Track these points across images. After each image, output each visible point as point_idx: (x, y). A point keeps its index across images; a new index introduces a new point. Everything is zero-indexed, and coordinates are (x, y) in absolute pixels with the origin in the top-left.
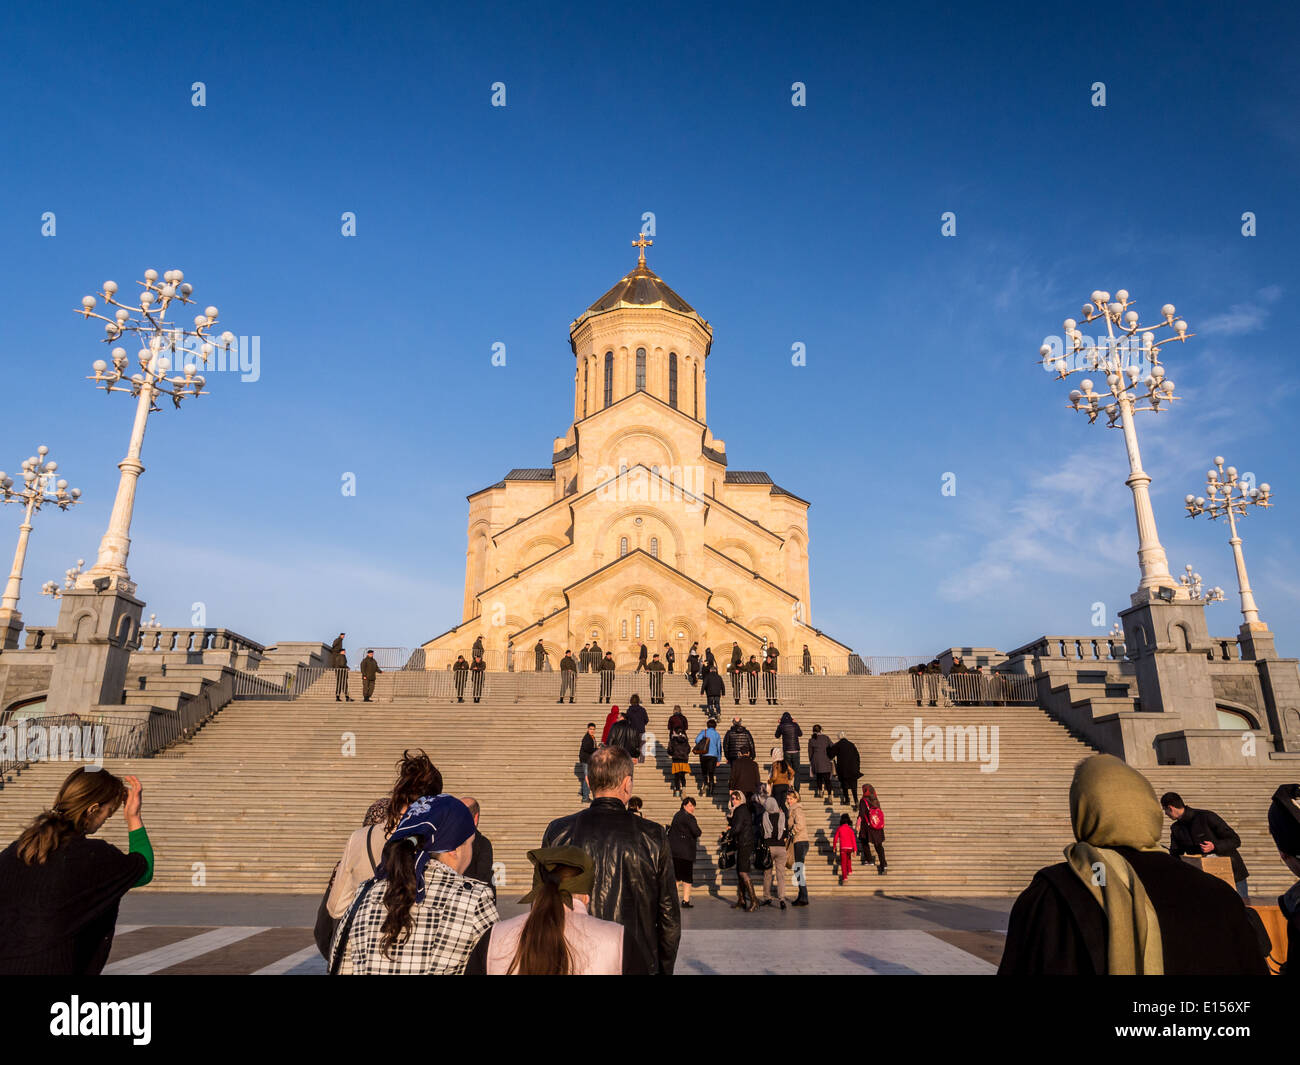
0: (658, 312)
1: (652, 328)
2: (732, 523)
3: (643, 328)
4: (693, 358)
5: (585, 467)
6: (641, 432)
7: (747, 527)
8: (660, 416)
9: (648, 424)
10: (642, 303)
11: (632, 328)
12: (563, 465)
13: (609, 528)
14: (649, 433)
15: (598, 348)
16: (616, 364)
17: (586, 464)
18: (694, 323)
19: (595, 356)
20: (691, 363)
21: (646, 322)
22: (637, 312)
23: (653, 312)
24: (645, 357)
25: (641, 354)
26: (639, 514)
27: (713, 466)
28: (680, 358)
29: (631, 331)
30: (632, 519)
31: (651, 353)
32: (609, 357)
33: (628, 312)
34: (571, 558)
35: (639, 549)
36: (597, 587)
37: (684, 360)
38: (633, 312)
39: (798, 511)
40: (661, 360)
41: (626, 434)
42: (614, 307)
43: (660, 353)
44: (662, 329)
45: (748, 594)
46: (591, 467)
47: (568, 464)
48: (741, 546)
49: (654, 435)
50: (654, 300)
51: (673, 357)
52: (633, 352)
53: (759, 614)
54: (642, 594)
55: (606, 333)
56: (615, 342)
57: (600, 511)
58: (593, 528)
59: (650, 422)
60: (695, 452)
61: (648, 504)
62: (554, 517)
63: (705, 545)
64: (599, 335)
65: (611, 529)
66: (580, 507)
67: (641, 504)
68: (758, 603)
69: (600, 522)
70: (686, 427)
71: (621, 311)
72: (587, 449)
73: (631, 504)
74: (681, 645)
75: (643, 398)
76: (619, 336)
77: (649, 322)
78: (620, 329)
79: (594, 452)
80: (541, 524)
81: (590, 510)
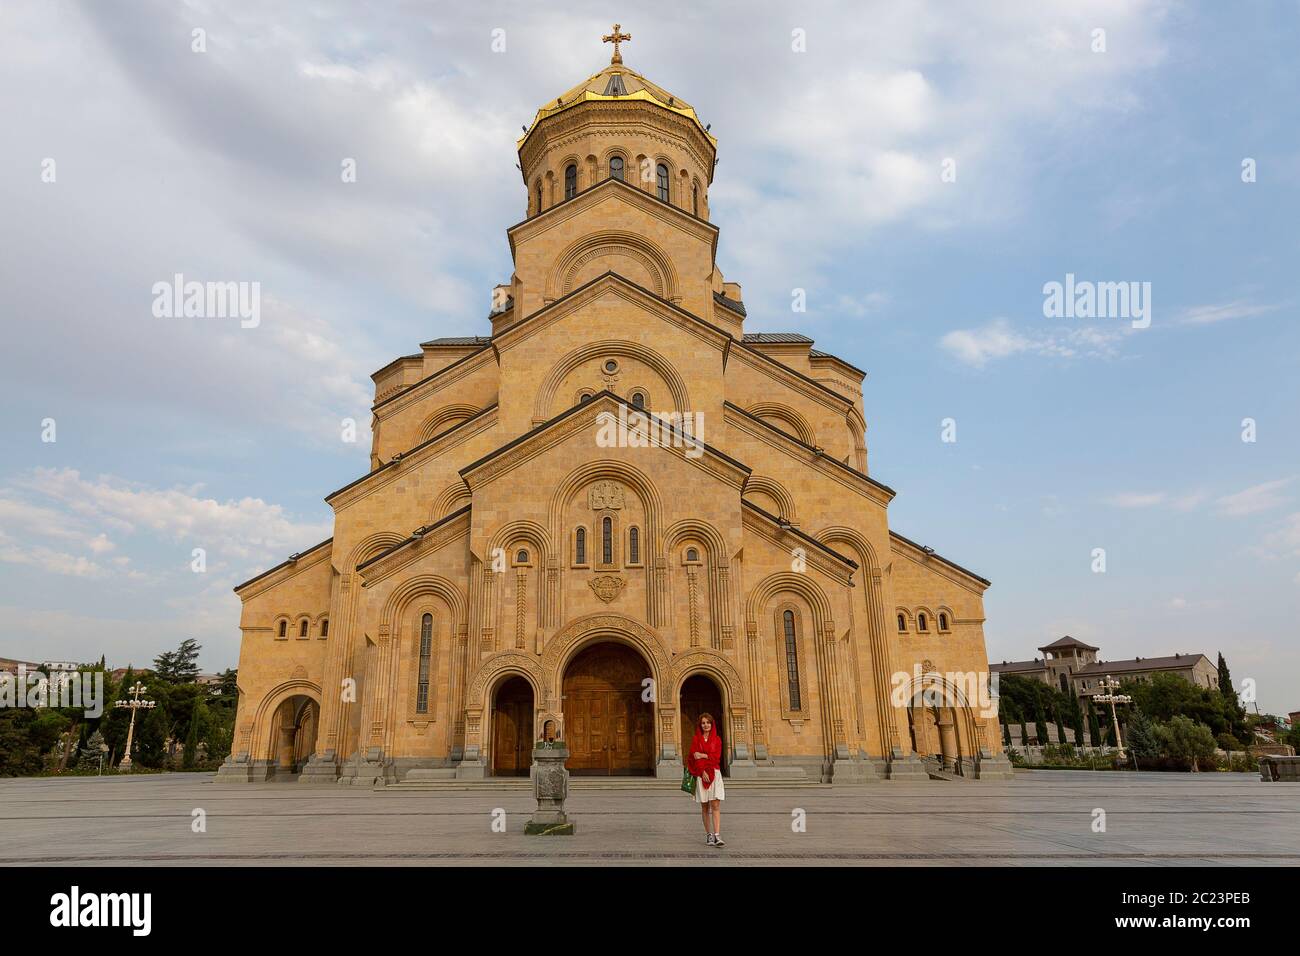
0: (635, 106)
1: (631, 129)
2: (766, 378)
3: (619, 129)
4: (691, 177)
5: (525, 296)
6: (613, 241)
7: (791, 385)
9: (629, 229)
10: (615, 94)
11: (601, 129)
13: (560, 380)
14: (627, 241)
15: (556, 161)
16: (581, 180)
17: (527, 291)
18: (690, 125)
19: (551, 172)
20: (688, 181)
21: (622, 122)
22: (610, 106)
23: (632, 106)
24: (621, 168)
25: (617, 163)
26: (611, 354)
28: (674, 173)
29: (601, 133)
30: (599, 363)
31: (630, 161)
32: (571, 171)
33: (596, 107)
35: (605, 393)
36: (527, 466)
37: (679, 176)
38: (604, 106)
39: (850, 383)
41: (591, 244)
43: (643, 164)
44: (646, 131)
45: (806, 486)
46: (535, 295)
48: (782, 414)
51: (663, 170)
52: (603, 161)
53: (825, 522)
54: (615, 478)
55: (565, 139)
56: (578, 150)
57: (544, 350)
58: (533, 380)
59: (629, 224)
60: (702, 269)
61: (626, 337)
62: (476, 375)
63: (726, 403)
64: (556, 143)
65: (565, 381)
66: (509, 346)
67: (613, 338)
68: (823, 502)
69: (543, 369)
70: (686, 231)
71: (588, 107)
72: (528, 268)
73: (595, 338)
74: (692, 578)
75: (616, 189)
76: (584, 141)
77: (627, 120)
78: (586, 131)
79: (540, 272)
80: (454, 387)
81: (526, 350)
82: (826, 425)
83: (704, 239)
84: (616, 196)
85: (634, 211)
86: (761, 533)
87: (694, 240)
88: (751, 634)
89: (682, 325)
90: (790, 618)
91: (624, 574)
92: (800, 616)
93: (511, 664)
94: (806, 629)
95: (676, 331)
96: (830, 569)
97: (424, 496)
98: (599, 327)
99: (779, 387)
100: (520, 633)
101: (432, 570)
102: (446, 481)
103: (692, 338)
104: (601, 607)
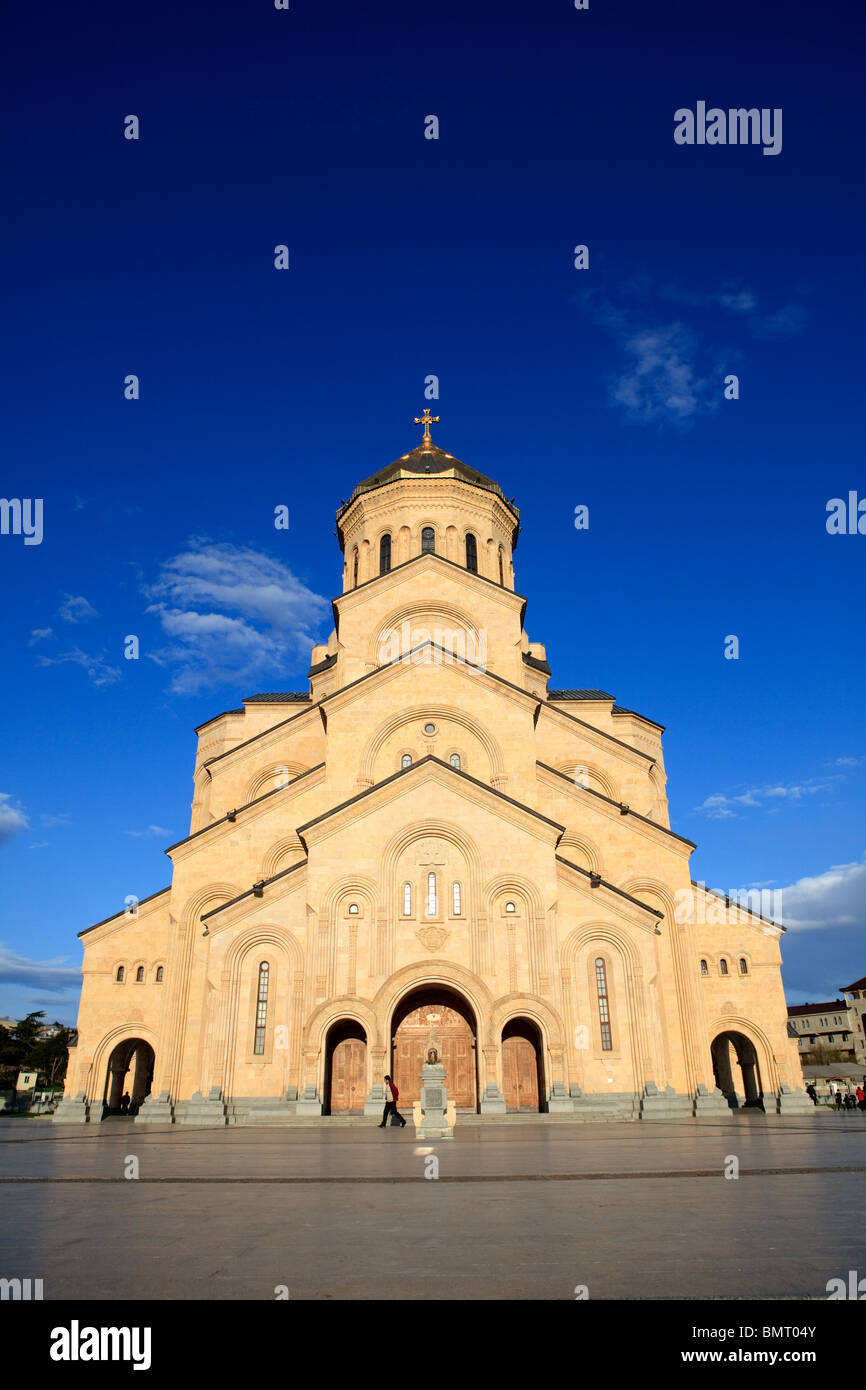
0: (448, 482)
1: (442, 503)
2: (572, 737)
3: (430, 503)
4: (497, 544)
6: (430, 610)
7: (595, 743)
8: (457, 587)
9: (444, 598)
10: (428, 472)
11: (415, 503)
12: (322, 678)
13: (383, 741)
14: (441, 611)
15: (372, 532)
16: (394, 548)
17: (349, 656)
18: (496, 498)
19: (367, 541)
20: (494, 548)
21: (433, 495)
22: (422, 482)
23: (443, 482)
24: (433, 538)
25: (428, 534)
26: (430, 718)
27: (531, 674)
28: (480, 542)
29: (414, 507)
30: (420, 725)
31: (440, 532)
32: (386, 542)
33: (411, 483)
34: (320, 788)
35: (430, 757)
36: (358, 825)
37: (486, 544)
38: (416, 483)
39: (650, 737)
40: (454, 542)
41: (408, 613)
42: (392, 479)
43: (454, 534)
44: (456, 504)
45: (612, 839)
46: (357, 660)
47: (329, 675)
49: (450, 613)
50: (445, 469)
51: (471, 540)
52: (417, 532)
53: (632, 873)
54: (439, 836)
55: (381, 512)
56: (393, 522)
57: (367, 713)
58: (357, 740)
59: (443, 594)
60: (512, 635)
61: (444, 701)
62: (301, 734)
63: (538, 763)
64: (372, 515)
65: (386, 742)
66: (336, 709)
67: (432, 702)
68: (629, 855)
69: (367, 731)
70: (498, 601)
71: (402, 482)
72: (351, 635)
73: (416, 702)
74: (511, 928)
75: (432, 563)
76: (399, 513)
77: (438, 495)
78: (400, 505)
79: (362, 638)
80: (280, 745)
81: (351, 713)
82: (629, 781)
83: (513, 608)
84: (433, 569)
85: (449, 583)
86: (574, 885)
87: (504, 609)
88: (565, 980)
89: (496, 690)
90: (601, 965)
91: (448, 925)
92: (610, 963)
93: (347, 1008)
94: (617, 975)
95: (491, 696)
96: (638, 920)
97: (255, 849)
98: (419, 692)
99: (586, 746)
100: (352, 980)
101: (270, 921)
102: (276, 836)
103: (506, 701)
104: (428, 956)
